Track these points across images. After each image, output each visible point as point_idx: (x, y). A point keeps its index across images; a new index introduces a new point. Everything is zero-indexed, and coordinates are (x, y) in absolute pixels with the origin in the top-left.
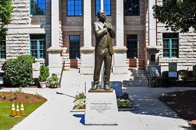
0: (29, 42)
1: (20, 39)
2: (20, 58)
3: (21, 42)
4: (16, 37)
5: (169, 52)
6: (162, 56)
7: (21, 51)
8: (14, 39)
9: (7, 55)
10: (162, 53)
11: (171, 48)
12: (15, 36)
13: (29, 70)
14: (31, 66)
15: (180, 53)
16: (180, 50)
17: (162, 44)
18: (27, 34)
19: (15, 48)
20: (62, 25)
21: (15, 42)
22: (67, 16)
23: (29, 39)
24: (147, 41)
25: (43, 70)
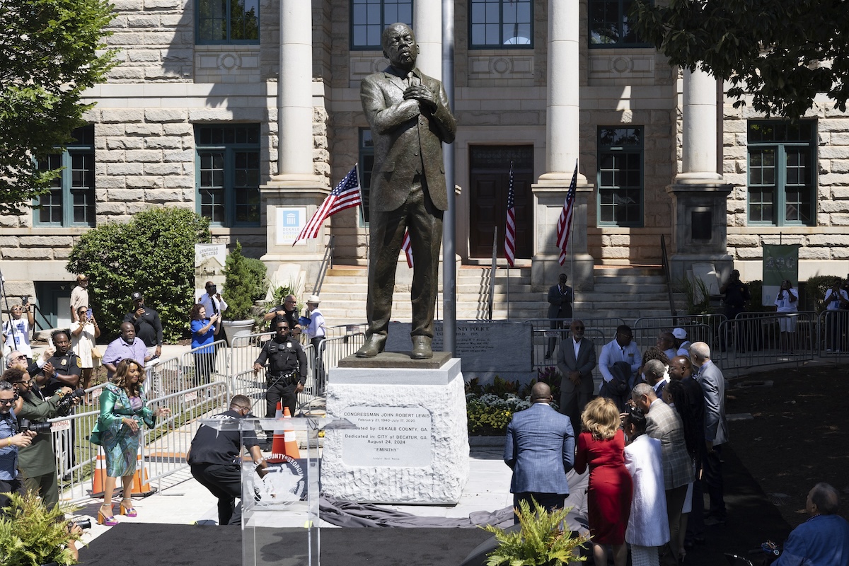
0: (192, 155)
1: (152, 141)
2: (144, 222)
3: (157, 154)
4: (136, 134)
5: (774, 199)
6: (744, 217)
7: (156, 193)
8: (130, 141)
9: (100, 208)
10: (744, 205)
11: (783, 182)
12: (131, 128)
13: (179, 270)
14: (190, 256)
15: (823, 205)
16: (823, 191)
17: (744, 164)
18: (181, 121)
19: (132, 180)
20: (329, 85)
21: (131, 155)
22: (352, 48)
23: (190, 141)
24: (680, 152)
25: (236, 272)
